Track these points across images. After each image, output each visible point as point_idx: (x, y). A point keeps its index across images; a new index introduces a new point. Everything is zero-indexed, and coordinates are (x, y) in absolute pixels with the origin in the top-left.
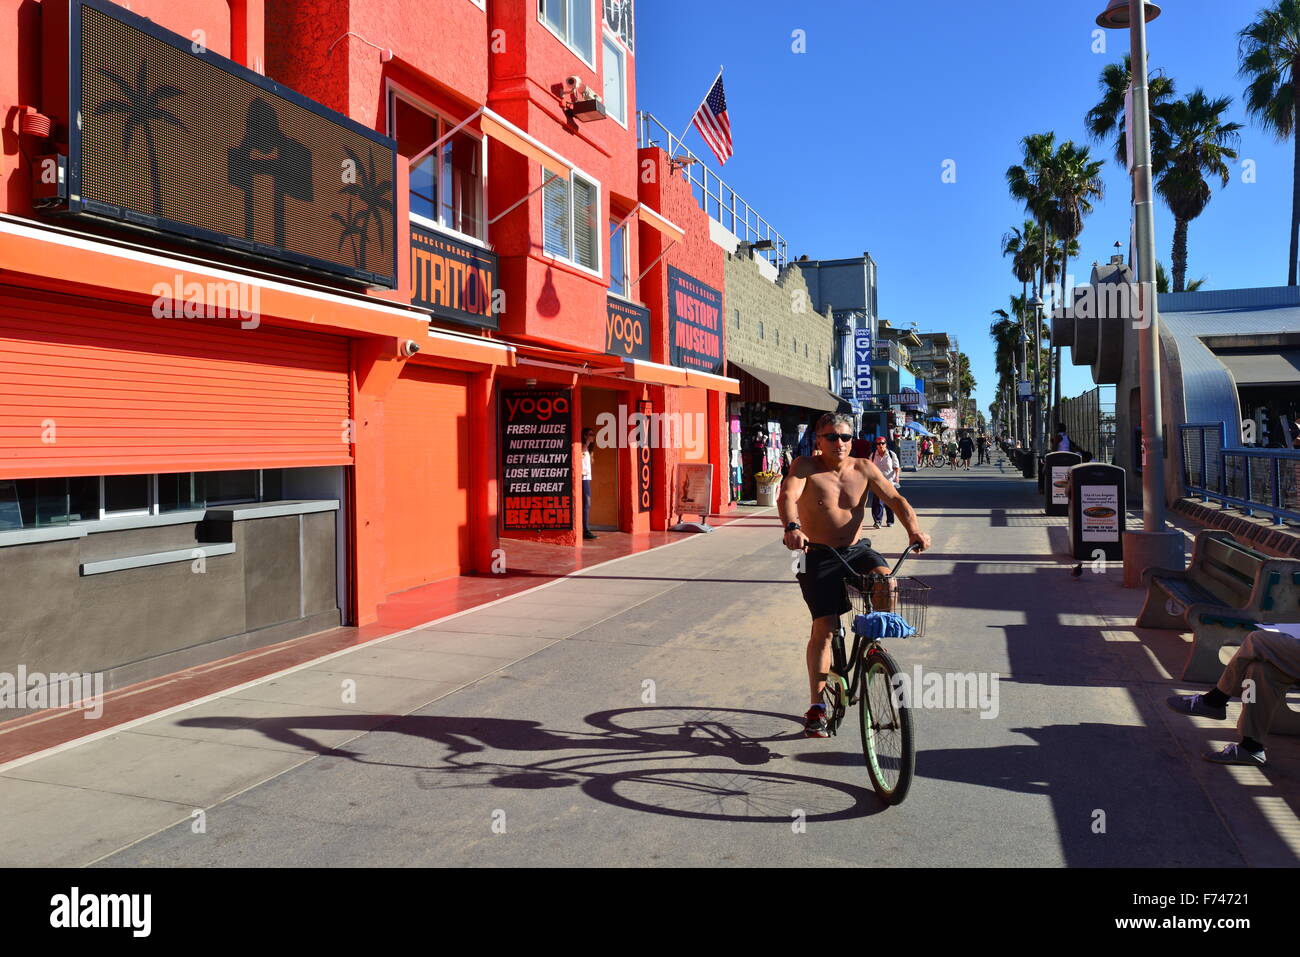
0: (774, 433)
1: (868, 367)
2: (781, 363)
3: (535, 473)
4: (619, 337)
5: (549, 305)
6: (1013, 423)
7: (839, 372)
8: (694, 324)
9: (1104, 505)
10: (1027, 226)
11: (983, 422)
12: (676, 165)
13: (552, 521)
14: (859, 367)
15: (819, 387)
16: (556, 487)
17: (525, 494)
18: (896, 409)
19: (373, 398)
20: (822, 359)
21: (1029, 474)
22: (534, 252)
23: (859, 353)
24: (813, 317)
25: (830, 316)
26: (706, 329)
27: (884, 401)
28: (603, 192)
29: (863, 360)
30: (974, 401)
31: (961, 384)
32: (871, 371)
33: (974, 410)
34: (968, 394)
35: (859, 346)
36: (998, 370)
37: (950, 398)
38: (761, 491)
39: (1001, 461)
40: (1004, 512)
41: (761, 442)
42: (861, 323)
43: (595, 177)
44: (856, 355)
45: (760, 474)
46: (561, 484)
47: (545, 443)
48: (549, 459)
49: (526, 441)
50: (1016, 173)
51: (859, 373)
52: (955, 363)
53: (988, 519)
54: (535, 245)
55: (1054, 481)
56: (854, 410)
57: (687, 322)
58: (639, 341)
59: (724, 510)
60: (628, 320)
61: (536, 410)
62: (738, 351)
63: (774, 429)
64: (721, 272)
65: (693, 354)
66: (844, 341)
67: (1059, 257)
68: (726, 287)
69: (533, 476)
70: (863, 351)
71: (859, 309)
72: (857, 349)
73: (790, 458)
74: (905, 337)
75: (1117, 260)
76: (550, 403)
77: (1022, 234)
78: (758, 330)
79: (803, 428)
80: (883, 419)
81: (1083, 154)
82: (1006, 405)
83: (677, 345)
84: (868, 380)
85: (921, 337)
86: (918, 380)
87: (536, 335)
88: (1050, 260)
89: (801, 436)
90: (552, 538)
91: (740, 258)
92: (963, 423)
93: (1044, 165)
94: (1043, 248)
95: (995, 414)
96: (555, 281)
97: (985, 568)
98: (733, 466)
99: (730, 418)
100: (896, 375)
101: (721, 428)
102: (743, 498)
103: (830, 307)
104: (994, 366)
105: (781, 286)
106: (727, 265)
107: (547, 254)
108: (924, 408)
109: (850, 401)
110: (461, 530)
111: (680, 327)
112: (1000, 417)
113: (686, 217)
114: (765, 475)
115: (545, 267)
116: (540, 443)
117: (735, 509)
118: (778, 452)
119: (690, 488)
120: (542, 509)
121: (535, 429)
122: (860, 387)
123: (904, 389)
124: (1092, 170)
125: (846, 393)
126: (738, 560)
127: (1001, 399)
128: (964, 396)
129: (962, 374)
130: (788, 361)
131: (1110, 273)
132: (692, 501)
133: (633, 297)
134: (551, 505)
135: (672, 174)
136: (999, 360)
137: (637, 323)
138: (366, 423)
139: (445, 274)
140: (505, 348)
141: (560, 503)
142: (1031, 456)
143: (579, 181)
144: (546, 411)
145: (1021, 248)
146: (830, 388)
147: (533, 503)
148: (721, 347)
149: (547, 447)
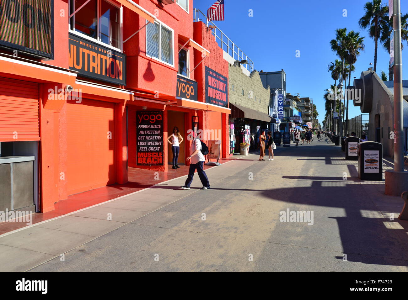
0: (247, 129)
1: (282, 107)
2: (251, 104)
3: (149, 143)
4: (184, 92)
5: (149, 76)
6: (331, 127)
7: (272, 108)
8: (216, 89)
9: (373, 158)
10: (336, 61)
11: (320, 127)
12: (209, 29)
13: (156, 162)
14: (279, 107)
15: (265, 114)
16: (157, 149)
17: (145, 152)
18: (292, 122)
19: (53, 111)
20: (266, 104)
21: (337, 144)
22: (141, 54)
23: (279, 102)
24: (262, 89)
25: (269, 89)
26: (221, 91)
27: (288, 119)
28: (175, 34)
29: (281, 105)
30: (318, 120)
31: (314, 114)
32: (283, 108)
33: (318, 123)
34: (316, 118)
35: (279, 100)
36: (326, 109)
37: (310, 119)
38: (242, 150)
39: (327, 139)
40: (330, 158)
41: (243, 132)
42: (280, 92)
43: (171, 27)
44: (278, 103)
45: (242, 144)
46: (159, 148)
47: (153, 132)
48: (154, 138)
49: (146, 131)
50: (333, 42)
51: (279, 109)
52: (312, 107)
53: (324, 161)
54: (142, 51)
55: (349, 147)
56: (277, 121)
57: (213, 88)
58: (193, 94)
59: (227, 157)
60: (188, 86)
61: (149, 119)
62: (234, 99)
63: (247, 128)
64: (227, 70)
65: (215, 99)
66: (274, 98)
67: (348, 71)
68: (229, 76)
69: (148, 144)
70: (281, 102)
71: (279, 87)
72: (278, 101)
73: (253, 138)
74: (295, 98)
75: (370, 69)
76: (154, 116)
77: (334, 64)
78: (242, 92)
79: (258, 127)
80: (288, 125)
81: (357, 35)
82: (328, 121)
83: (209, 96)
84: (282, 112)
85: (301, 99)
86: (299, 113)
87: (143, 88)
88: (345, 72)
89: (258, 130)
90: (156, 169)
91: (235, 66)
92: (314, 127)
93: (343, 39)
94: (342, 68)
95: (324, 124)
96: (152, 67)
97: (325, 184)
98: (231, 141)
99: (230, 123)
100: (292, 111)
101: (227, 127)
102: (235, 152)
103: (269, 86)
104: (325, 108)
105: (251, 78)
106: (230, 68)
107: (148, 56)
108: (301, 122)
109: (276, 119)
110: (110, 167)
111: (210, 90)
112: (326, 125)
113: (213, 49)
114: (243, 144)
115: (148, 61)
116: (151, 132)
117: (232, 156)
118: (249, 136)
119: (213, 149)
120: (152, 158)
121: (149, 127)
122: (279, 114)
123: (294, 115)
124: (360, 41)
125: (275, 116)
126: (226, 178)
127: (327, 119)
128: (314, 118)
129: (314, 111)
130: (253, 104)
131: (368, 74)
132: (213, 154)
133: (191, 77)
134: (155, 156)
135: (207, 32)
136: (326, 106)
137: (192, 87)
138: (48, 122)
139: (98, 60)
140: (129, 93)
141: (159, 155)
142: (338, 138)
143: (164, 28)
144: (153, 120)
145: (334, 69)
146: (269, 114)
147: (148, 155)
148: (227, 98)
149: (154, 133)
